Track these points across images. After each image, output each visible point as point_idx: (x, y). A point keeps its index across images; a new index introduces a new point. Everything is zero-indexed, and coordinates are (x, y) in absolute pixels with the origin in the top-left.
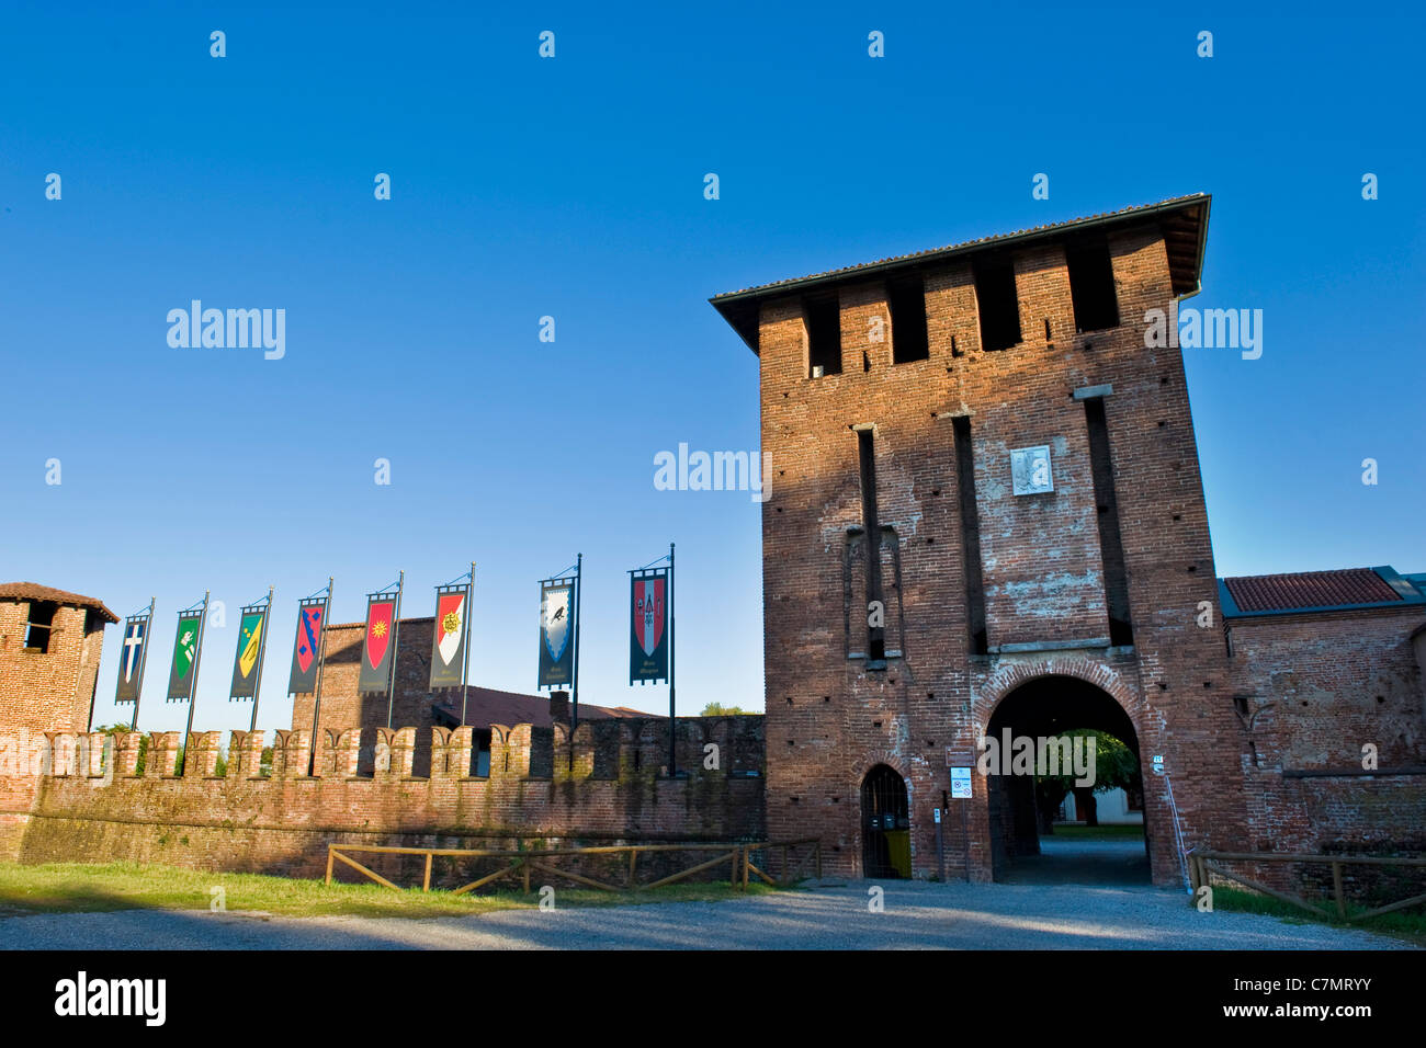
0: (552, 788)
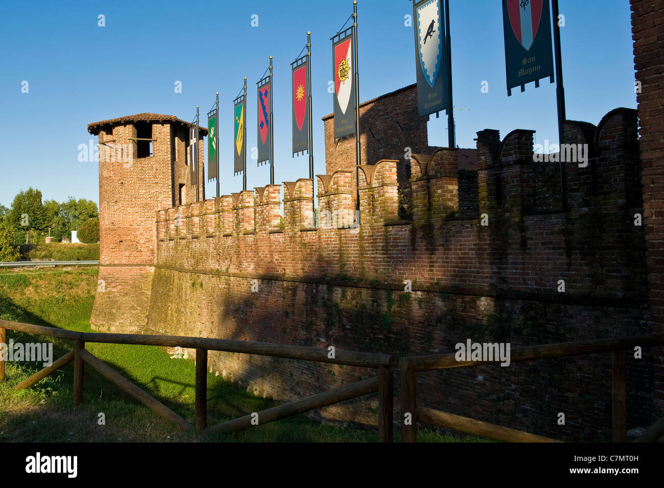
0: (413, 232)
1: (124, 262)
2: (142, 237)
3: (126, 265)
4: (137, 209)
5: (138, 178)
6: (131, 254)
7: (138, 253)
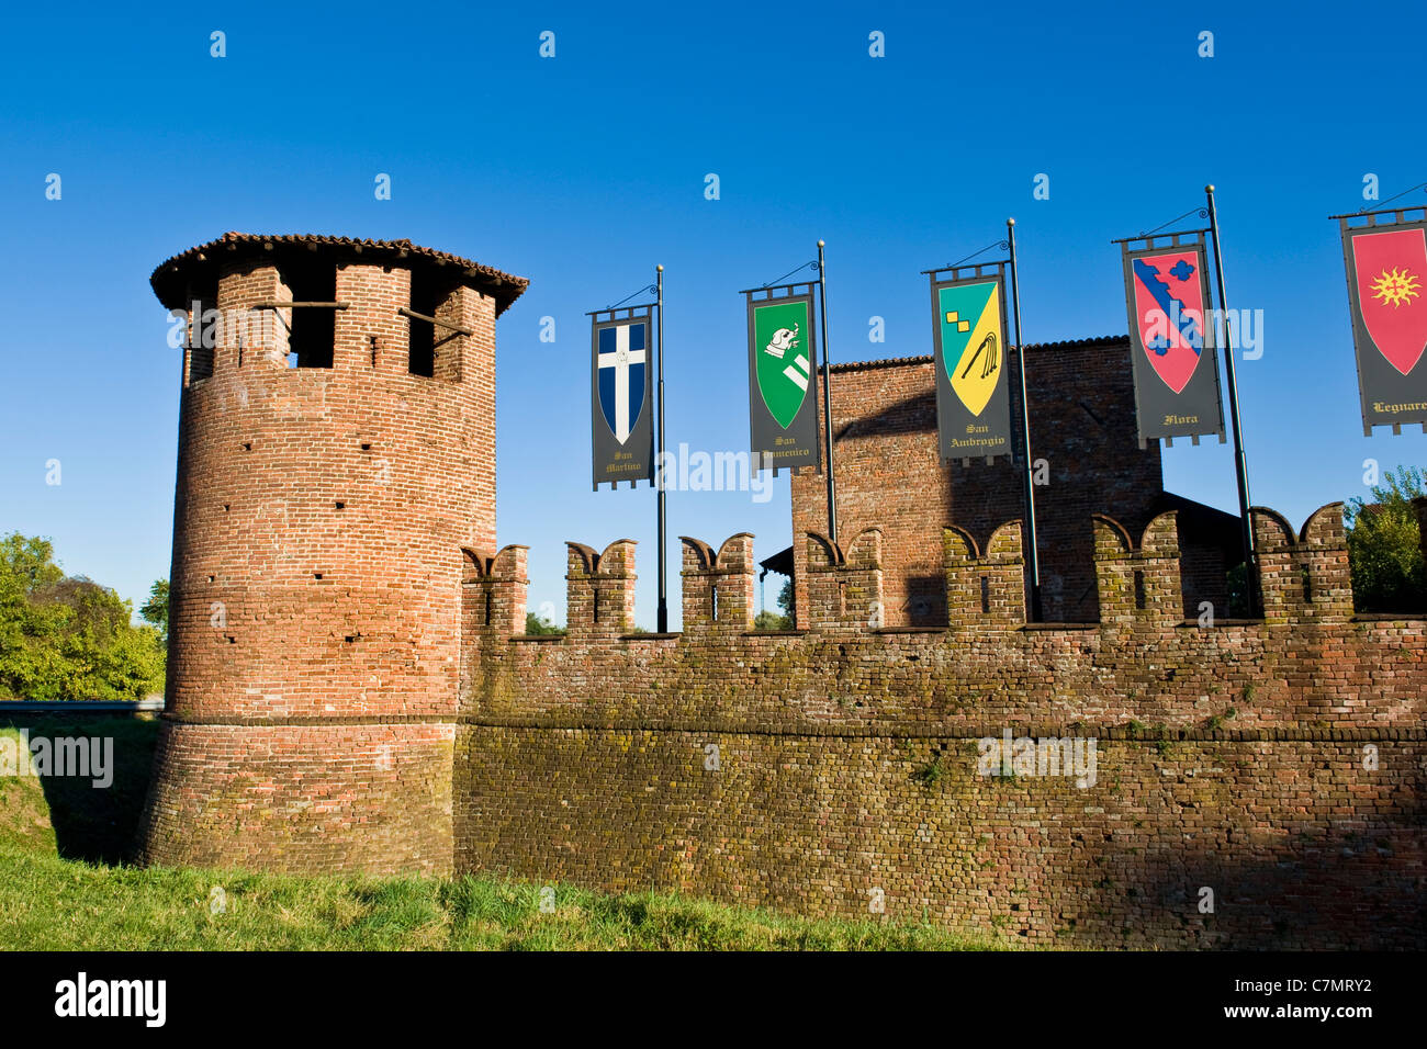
1: (364, 709)
2: (429, 626)
3: (371, 719)
4: (415, 535)
5: (422, 439)
6: (391, 682)
7: (413, 679)
